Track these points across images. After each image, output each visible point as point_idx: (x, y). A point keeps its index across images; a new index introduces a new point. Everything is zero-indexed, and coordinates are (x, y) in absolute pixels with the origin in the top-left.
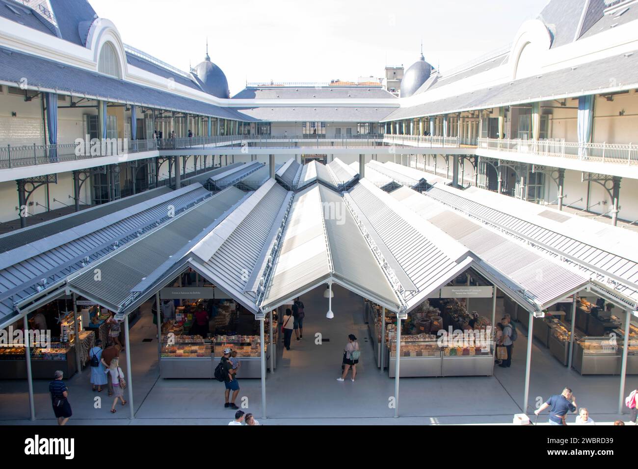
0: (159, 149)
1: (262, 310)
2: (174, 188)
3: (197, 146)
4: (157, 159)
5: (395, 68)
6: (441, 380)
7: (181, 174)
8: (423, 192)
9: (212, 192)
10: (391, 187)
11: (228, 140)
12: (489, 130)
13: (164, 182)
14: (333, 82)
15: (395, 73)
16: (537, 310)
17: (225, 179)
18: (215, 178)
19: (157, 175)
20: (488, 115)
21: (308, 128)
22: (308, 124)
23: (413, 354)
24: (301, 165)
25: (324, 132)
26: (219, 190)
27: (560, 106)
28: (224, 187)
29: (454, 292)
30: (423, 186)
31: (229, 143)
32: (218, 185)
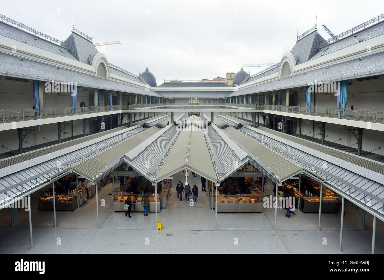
0: (122, 110)
1: (155, 181)
2: (129, 126)
3: (140, 108)
4: (122, 114)
5: (231, 73)
6: (239, 214)
7: (132, 121)
8: (239, 129)
9: (145, 129)
10: (225, 127)
11: (153, 106)
12: (270, 101)
13: (125, 124)
14: (203, 80)
15: (231, 76)
16: (279, 182)
17: (152, 123)
18: (147, 123)
19: (122, 121)
20: (270, 94)
21: (191, 100)
22: (191, 99)
23: (226, 202)
24: (188, 117)
25: (198, 102)
26: (149, 127)
27: (300, 90)
28: (151, 127)
29: (245, 174)
30: (240, 126)
31: (153, 107)
32: (149, 125)
